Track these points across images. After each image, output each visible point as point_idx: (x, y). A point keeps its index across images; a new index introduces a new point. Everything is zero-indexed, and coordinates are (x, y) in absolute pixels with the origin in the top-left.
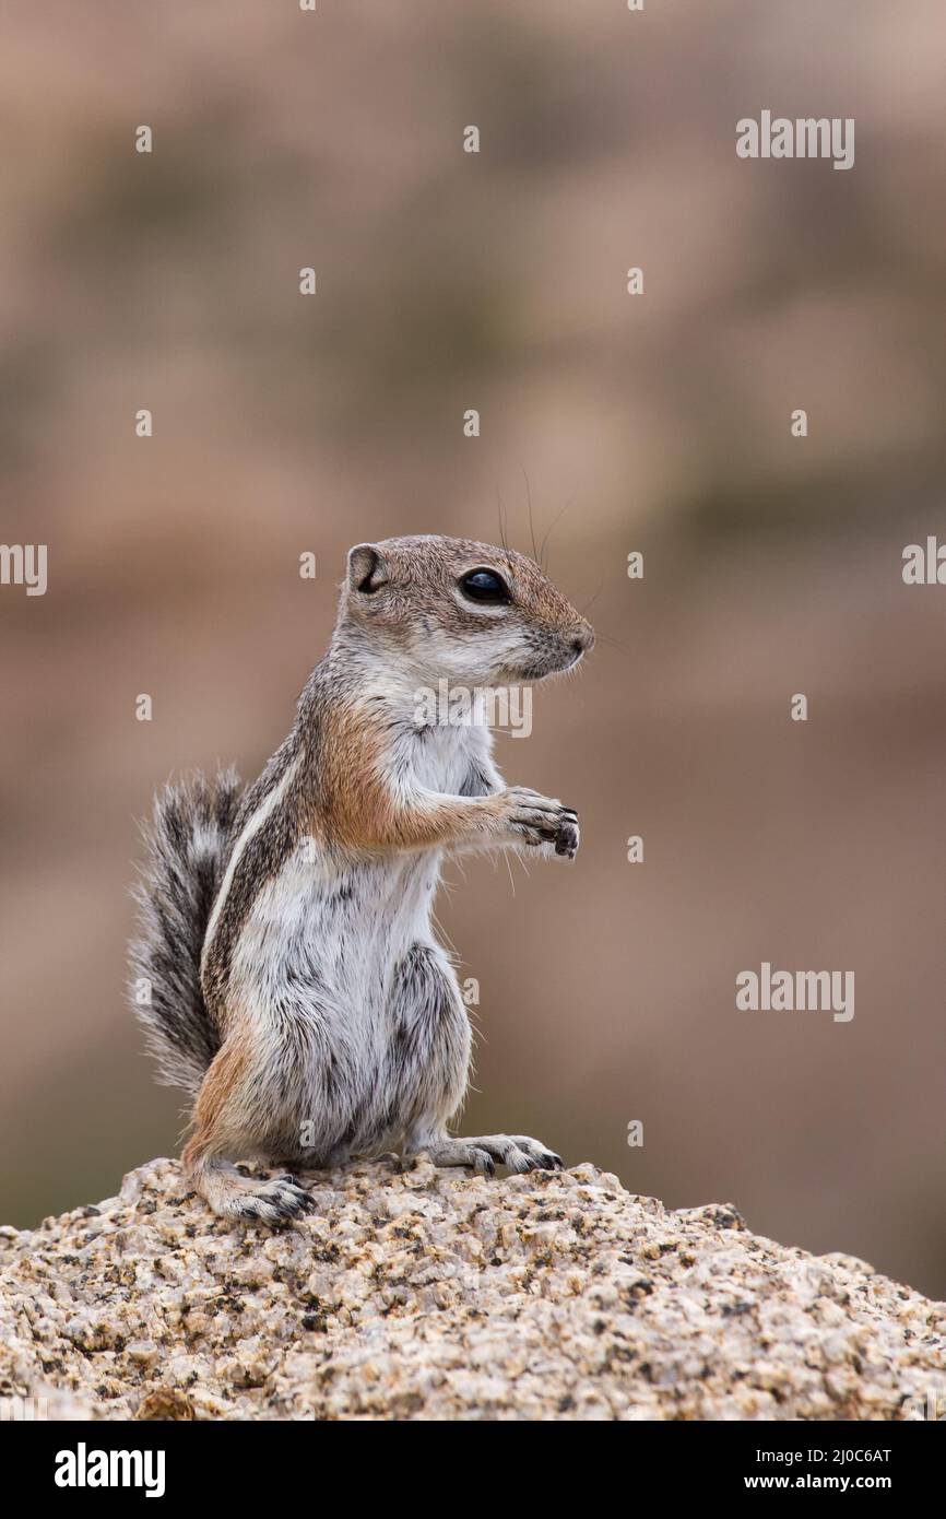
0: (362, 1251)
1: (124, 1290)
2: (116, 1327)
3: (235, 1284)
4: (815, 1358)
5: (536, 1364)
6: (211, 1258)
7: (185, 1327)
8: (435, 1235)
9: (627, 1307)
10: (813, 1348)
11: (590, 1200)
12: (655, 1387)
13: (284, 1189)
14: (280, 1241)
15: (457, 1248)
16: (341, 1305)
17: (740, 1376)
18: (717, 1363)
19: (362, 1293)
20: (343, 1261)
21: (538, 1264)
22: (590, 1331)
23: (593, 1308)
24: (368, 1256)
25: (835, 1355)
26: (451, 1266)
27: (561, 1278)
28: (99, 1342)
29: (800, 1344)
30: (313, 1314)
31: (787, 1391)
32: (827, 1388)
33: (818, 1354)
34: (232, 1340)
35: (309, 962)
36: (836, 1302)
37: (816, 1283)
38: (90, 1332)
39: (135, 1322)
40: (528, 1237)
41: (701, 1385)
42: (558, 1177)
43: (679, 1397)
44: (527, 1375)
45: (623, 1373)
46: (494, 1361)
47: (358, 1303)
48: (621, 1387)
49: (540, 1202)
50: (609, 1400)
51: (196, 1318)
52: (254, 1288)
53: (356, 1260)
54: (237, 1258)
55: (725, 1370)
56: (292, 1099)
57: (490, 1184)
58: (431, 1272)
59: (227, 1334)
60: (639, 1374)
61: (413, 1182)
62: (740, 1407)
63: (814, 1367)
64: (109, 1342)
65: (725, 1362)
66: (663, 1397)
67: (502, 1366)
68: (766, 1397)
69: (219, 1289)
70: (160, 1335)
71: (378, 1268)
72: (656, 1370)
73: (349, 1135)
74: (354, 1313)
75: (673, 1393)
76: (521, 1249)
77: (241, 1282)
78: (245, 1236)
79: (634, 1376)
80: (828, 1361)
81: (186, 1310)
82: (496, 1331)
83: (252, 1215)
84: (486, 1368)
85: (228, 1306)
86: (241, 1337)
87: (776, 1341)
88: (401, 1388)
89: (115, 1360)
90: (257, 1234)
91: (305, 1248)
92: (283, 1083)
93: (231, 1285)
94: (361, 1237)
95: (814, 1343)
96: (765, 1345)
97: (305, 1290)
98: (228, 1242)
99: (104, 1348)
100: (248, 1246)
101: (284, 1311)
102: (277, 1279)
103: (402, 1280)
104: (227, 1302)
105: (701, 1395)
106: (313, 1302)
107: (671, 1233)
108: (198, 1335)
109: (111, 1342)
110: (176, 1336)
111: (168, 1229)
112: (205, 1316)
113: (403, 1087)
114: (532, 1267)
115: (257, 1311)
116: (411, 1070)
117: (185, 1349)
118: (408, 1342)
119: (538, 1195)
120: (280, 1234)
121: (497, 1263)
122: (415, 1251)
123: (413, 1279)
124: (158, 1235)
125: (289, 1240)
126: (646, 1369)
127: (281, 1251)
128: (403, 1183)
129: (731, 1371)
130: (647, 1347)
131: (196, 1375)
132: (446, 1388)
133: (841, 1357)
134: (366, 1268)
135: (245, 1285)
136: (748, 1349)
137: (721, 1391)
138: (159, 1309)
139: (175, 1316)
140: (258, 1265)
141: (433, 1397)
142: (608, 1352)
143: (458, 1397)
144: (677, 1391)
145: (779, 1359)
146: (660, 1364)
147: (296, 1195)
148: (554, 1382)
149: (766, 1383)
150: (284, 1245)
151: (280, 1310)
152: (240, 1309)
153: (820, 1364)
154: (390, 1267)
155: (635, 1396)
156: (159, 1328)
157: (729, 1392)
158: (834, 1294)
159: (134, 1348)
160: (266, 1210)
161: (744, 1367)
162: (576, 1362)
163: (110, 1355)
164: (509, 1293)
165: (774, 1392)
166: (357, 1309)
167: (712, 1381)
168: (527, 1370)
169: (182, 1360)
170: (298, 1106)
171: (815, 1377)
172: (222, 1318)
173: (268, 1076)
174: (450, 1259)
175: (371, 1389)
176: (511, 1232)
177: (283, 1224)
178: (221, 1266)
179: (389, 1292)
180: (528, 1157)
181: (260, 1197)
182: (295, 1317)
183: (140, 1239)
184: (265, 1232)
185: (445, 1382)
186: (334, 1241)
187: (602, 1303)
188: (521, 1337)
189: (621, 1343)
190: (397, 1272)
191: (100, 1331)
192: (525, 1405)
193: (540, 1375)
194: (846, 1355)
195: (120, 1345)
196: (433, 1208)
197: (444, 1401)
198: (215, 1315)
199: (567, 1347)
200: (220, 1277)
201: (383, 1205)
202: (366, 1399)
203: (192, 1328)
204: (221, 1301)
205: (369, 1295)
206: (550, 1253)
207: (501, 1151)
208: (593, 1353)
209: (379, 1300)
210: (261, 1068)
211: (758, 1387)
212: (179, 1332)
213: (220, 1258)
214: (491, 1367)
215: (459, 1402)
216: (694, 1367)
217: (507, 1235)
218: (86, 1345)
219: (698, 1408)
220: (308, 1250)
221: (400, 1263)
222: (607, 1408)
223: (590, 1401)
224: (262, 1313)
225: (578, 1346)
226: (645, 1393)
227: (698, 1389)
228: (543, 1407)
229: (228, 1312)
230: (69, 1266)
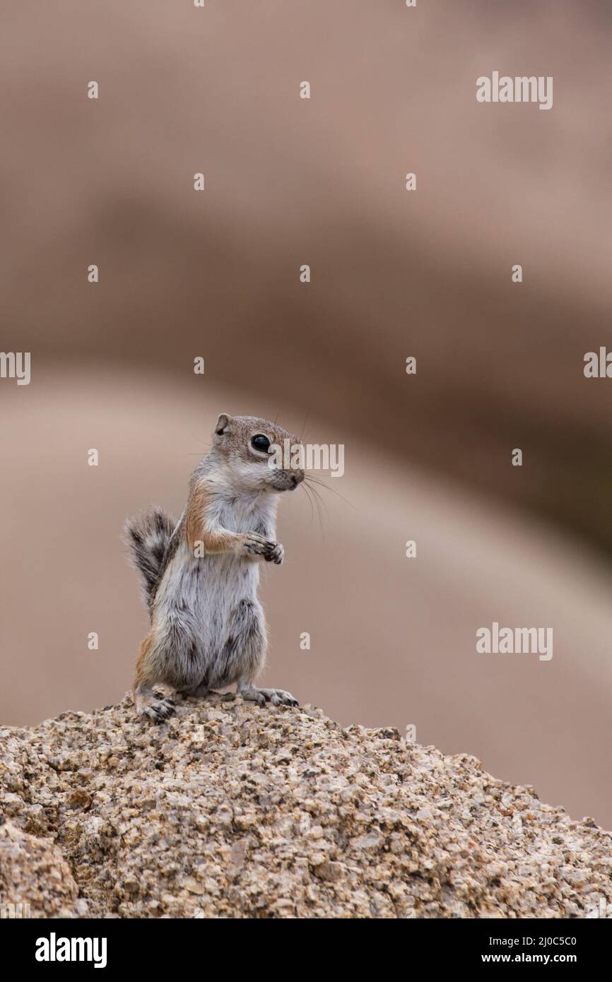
0: (188, 735)
1: (91, 745)
2: (75, 761)
3: (134, 745)
4: (336, 799)
5: (208, 792)
6: (128, 733)
7: (108, 763)
8: (223, 731)
9: (263, 769)
10: (336, 795)
11: (300, 721)
12: (258, 807)
13: (164, 705)
14: (157, 728)
15: (230, 738)
16: (171, 759)
17: (298, 804)
18: (288, 798)
19: (181, 754)
20: (180, 739)
21: (260, 747)
22: (239, 779)
23: (248, 769)
24: (189, 738)
25: (346, 798)
26: (224, 745)
27: (260, 754)
28: (66, 767)
29: (330, 792)
30: (161, 762)
31: (317, 813)
32: (339, 814)
33: (338, 797)
34: (126, 771)
35: (183, 601)
36: (366, 775)
37: (359, 765)
38: (62, 762)
39: (84, 759)
40: (261, 735)
41: (277, 807)
42: (291, 709)
43: (266, 811)
44: (202, 797)
45: (245, 799)
46: (191, 789)
47: (178, 758)
48: (241, 806)
49: (276, 720)
50: (233, 811)
51: (113, 760)
52: (142, 748)
53: (184, 739)
54: (139, 734)
55: (291, 801)
56: (172, 662)
57: (262, 710)
58: (214, 747)
59: (124, 767)
60: (253, 800)
61: (226, 706)
62: (293, 818)
63: (335, 803)
64: (70, 767)
65: (292, 798)
66: (258, 811)
67: (194, 792)
68: (306, 816)
69: (126, 748)
70: (95, 766)
71: (193, 744)
72: (261, 798)
73: (205, 682)
74: (176, 763)
75: (263, 810)
76: (257, 741)
77: (137, 745)
78: (144, 725)
79: (250, 801)
80: (343, 801)
81: (110, 756)
82: (201, 776)
83: (147, 715)
84: (187, 792)
85: (127, 755)
86: (131, 770)
87: (320, 790)
88: (148, 798)
89: (71, 776)
90: (149, 724)
91: (166, 731)
92: (166, 654)
93: (132, 746)
94: (189, 729)
95: (337, 792)
96: (315, 791)
97: (160, 751)
98: (137, 727)
99: (69, 770)
100: (145, 729)
101: (151, 760)
102: (152, 745)
103: (201, 750)
104: (127, 754)
105: (275, 812)
106: (162, 757)
107: (323, 738)
108: (113, 768)
109: (72, 767)
110: (103, 767)
111: (118, 719)
112: (117, 759)
113: (229, 662)
114: (257, 749)
115: (140, 759)
116: (233, 656)
117: (105, 773)
119: (278, 716)
120: (159, 724)
121: (244, 745)
122: (208, 737)
123: (205, 750)
124: (113, 721)
125: (160, 728)
126: (257, 798)
127: (156, 733)
128: (221, 706)
129: (294, 802)
130: (262, 789)
131: (104, 785)
132: (165, 799)
133: (349, 800)
134: (187, 743)
135: (138, 747)
136: (305, 792)
137: (286, 811)
138: (98, 754)
139: (103, 758)
140: (146, 738)
141: (159, 802)
142: (242, 789)
143: (168, 804)
144: (265, 808)
145: (319, 798)
146: (262, 796)
147: (168, 708)
148: (211, 800)
149: (307, 809)
150: (158, 730)
151: (149, 759)
152: (133, 757)
153: (338, 802)
154: (197, 744)
155: (246, 810)
156: (95, 763)
157: (291, 811)
158: (367, 771)
159: (82, 771)
160: (153, 713)
161: (301, 801)
162: (227, 792)
163: (70, 773)
164: (243, 760)
165: (311, 813)
166: (178, 761)
167: (283, 806)
168: (203, 795)
169: (101, 778)
170: (176, 665)
171: (333, 807)
172: (124, 761)
173: (159, 650)
174: (224, 742)
175: (137, 797)
176: (254, 731)
177: (160, 720)
178: (130, 738)
179: (192, 755)
180: (280, 699)
181: (152, 708)
182: (154, 763)
183: (105, 723)
184: (152, 724)
185: (165, 796)
186: (178, 730)
187: (252, 767)
188: (211, 779)
189: (250, 785)
190: (199, 746)
191: (68, 762)
192: (194, 809)
193: (207, 797)
194: (351, 799)
195: (76, 768)
196: (227, 718)
197: (162, 805)
198: (121, 759)
199: (226, 785)
200: (129, 742)
201: (207, 715)
202: (134, 801)
203: (111, 764)
204: (125, 753)
205: (184, 756)
206: (268, 743)
207: (269, 696)
208: (236, 789)
209: (188, 758)
210: (157, 646)
211: (304, 811)
212: (105, 765)
213: (132, 733)
214: (189, 791)
215: (168, 806)
216: (276, 799)
217: (252, 734)
218: (59, 768)
219: (273, 816)
220: (167, 733)
221: (201, 742)
222: (231, 814)
223: (224, 810)
224: (142, 760)
225: (230, 785)
226: (252, 808)
227: (274, 808)
228: (201, 811)
229: (128, 758)
230: (77, 732)
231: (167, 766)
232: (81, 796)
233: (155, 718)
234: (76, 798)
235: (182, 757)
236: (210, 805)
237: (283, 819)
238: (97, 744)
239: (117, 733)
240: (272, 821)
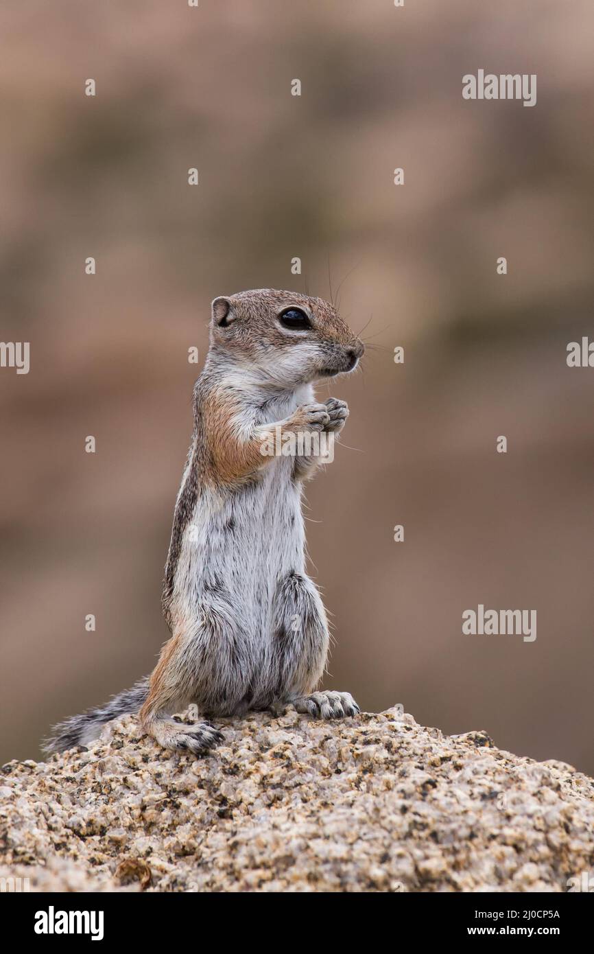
0: (253, 767)
1: (104, 797)
2: (100, 820)
3: (174, 791)
4: (540, 824)
5: (365, 834)
6: (159, 775)
7: (144, 819)
8: (299, 756)
9: (421, 796)
10: (538, 818)
11: (396, 731)
12: (440, 846)
13: (204, 729)
14: (202, 762)
15: (313, 763)
16: (241, 802)
17: (493, 837)
18: (478, 829)
19: (254, 794)
20: (242, 774)
21: (365, 772)
22: (398, 812)
23: (400, 798)
24: (257, 770)
25: (553, 822)
26: (310, 775)
27: (379, 780)
28: (90, 830)
29: (530, 816)
30: (224, 808)
31: (523, 846)
32: (549, 844)
33: (542, 822)
34: (173, 826)
35: (216, 576)
36: (552, 789)
37: (539, 777)
38: (84, 824)
39: (112, 817)
40: (358, 755)
41: (469, 844)
42: (376, 717)
43: (455, 852)
44: (360, 842)
45: (420, 838)
46: (338, 833)
47: (252, 800)
48: (419, 846)
49: (364, 733)
50: (412, 855)
51: (150, 813)
52: (187, 793)
53: (250, 773)
54: (175, 774)
55: (483, 834)
56: (209, 664)
58: (297, 779)
59: (169, 822)
60: (430, 838)
61: (284, 723)
62: (494, 856)
63: (540, 830)
64: (94, 830)
65: (484, 829)
66: (445, 852)
67: (344, 836)
68: (509, 850)
69: (164, 795)
70: (128, 824)
71: (264, 778)
72: (440, 835)
74: (250, 807)
75: (451, 849)
76: (353, 763)
77: (178, 789)
78: (179, 761)
79: (427, 839)
80: (549, 826)
81: (144, 808)
82: (339, 814)
83: (184, 746)
84: (333, 837)
85: (170, 805)
86: (179, 824)
87: (515, 815)
88: (280, 852)
89: (100, 841)
90: (187, 759)
91: (218, 767)
93: (171, 792)
94: (253, 758)
95: (539, 815)
96: (509, 817)
97: (218, 793)
98: (169, 765)
99: (93, 834)
100: (182, 767)
101: (206, 807)
102: (201, 787)
103: (279, 785)
104: (169, 802)
105: (468, 849)
106: (224, 801)
107: (447, 750)
108: (152, 824)
109: (97, 830)
110: (137, 825)
111: (131, 758)
112: (156, 811)
114: (360, 774)
115: (188, 807)
117: (143, 833)
118: (284, 823)
119: (363, 729)
120: (202, 758)
121: (338, 772)
122: (287, 766)
123: (286, 784)
124: (125, 762)
125: (207, 762)
126: (434, 835)
127: (203, 769)
128: (278, 724)
129: (487, 834)
130: (434, 821)
131: (151, 849)
132: (309, 851)
133: (557, 823)
134: (256, 778)
135: (180, 791)
136: (498, 820)
137: (482, 847)
138: (127, 809)
139: (137, 812)
140: (188, 779)
141: (300, 857)
142: (410, 825)
143: (316, 856)
144: (454, 848)
145: (518, 825)
146: (443, 831)
147: (212, 733)
148: (377, 845)
149: (509, 841)
150: (204, 766)
151: (203, 806)
152: (178, 806)
153: (543, 828)
154: (272, 777)
155: (428, 852)
156: (127, 820)
157: (487, 848)
158: (551, 784)
159: (112, 834)
160: (193, 743)
161: (496, 832)
162: (390, 832)
163: (97, 838)
164: (347, 791)
165: (515, 847)
166: (251, 804)
167: (476, 841)
168: (359, 838)
169: (142, 840)
171: (541, 836)
172: (167, 813)
174: (309, 771)
175: (261, 853)
176: (347, 752)
177: (203, 752)
178: (165, 780)
179: (271, 792)
181: (189, 735)
182: (212, 810)
183: (113, 765)
184: (192, 757)
185: (308, 847)
186: (236, 761)
187: (405, 794)
188: (355, 817)
189: (418, 819)
190: (276, 780)
191: (90, 823)
192: (359, 860)
193: (368, 841)
194: (560, 822)
195: (103, 832)
196: (297, 739)
197: (307, 859)
198: (162, 811)
199: (384, 823)
200: (165, 787)
201: (266, 738)
202: (258, 859)
203: (148, 820)
204: (166, 802)
205: (259, 795)
206: (371, 765)
208: (401, 826)
209: (265, 798)
211: (505, 844)
212: (140, 822)
213: (164, 775)
214: (337, 837)
215: (316, 859)
216: (464, 832)
217: (344, 754)
218: (82, 832)
219: (468, 858)
220: (219, 768)
221: (278, 774)
222: (410, 860)
223: (400, 856)
224: (192, 808)
225: (391, 822)
226: (434, 849)
227: (467, 846)
228: (370, 861)
229: (170, 808)
230: (70, 783)
231: (235, 812)
232: (134, 866)
233: (196, 749)
234: (126, 870)
235: (256, 798)
236: (378, 850)
237: (481, 859)
238: (113, 794)
239: (144, 776)
240: (466, 865)
